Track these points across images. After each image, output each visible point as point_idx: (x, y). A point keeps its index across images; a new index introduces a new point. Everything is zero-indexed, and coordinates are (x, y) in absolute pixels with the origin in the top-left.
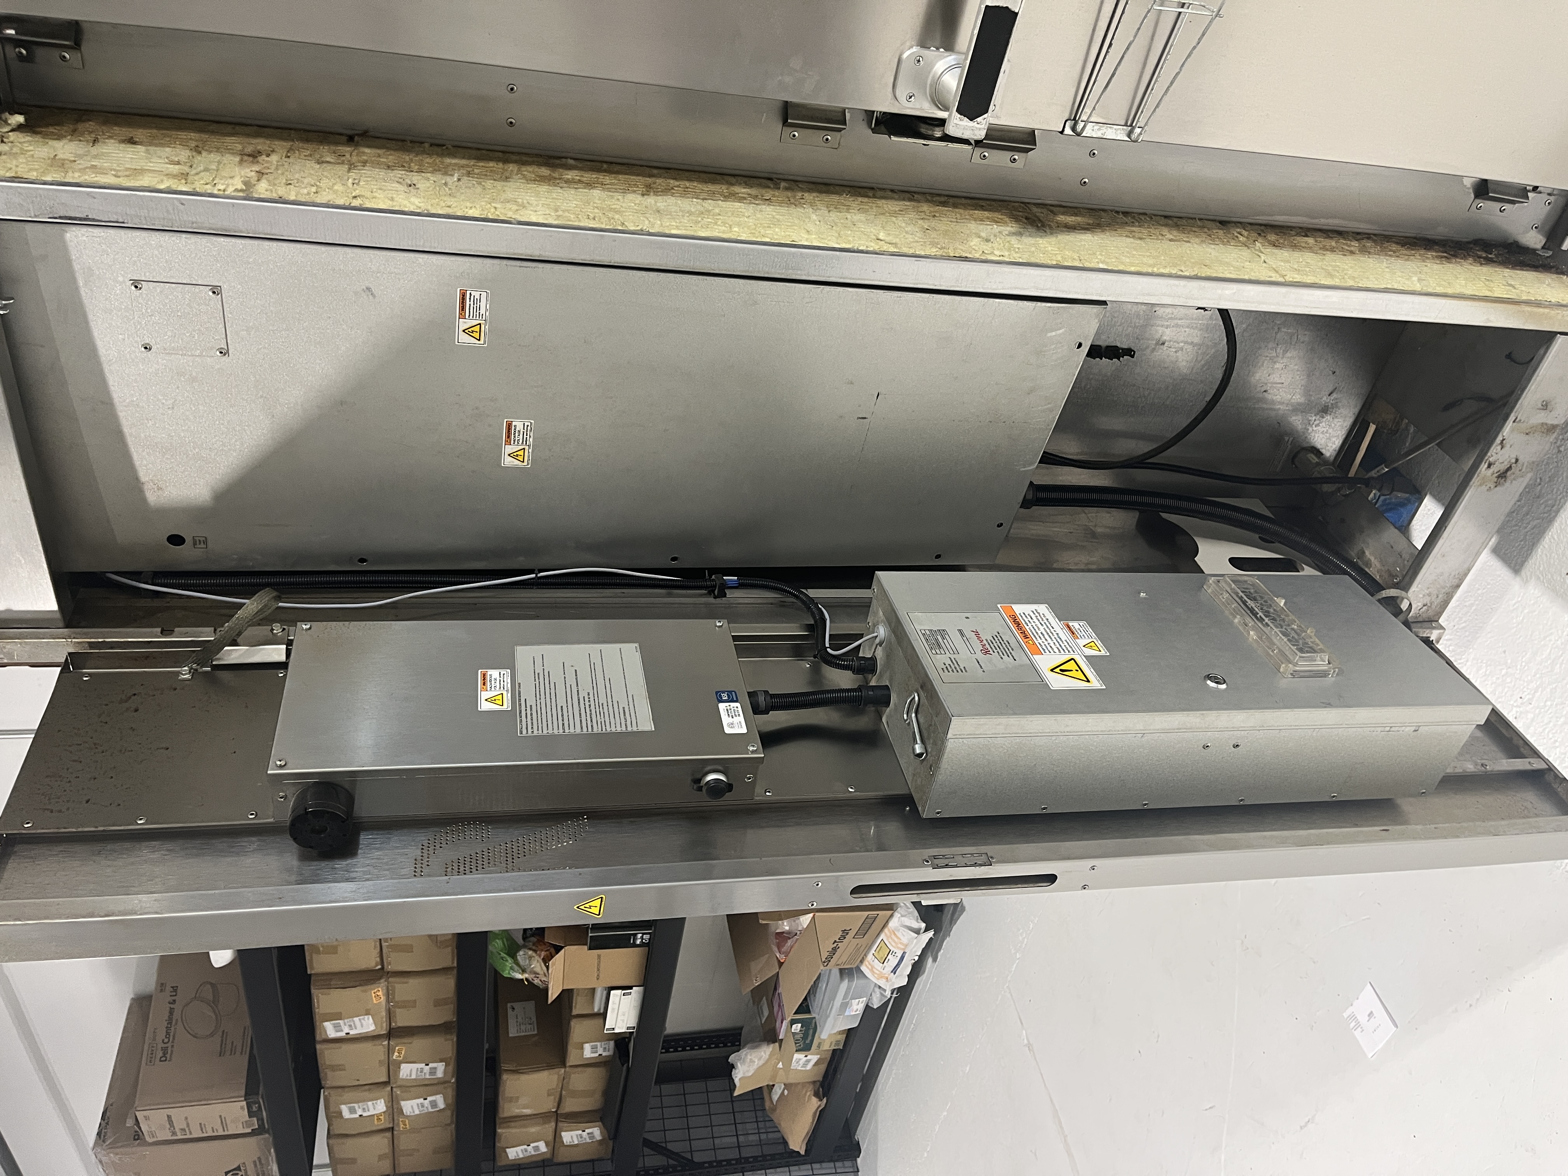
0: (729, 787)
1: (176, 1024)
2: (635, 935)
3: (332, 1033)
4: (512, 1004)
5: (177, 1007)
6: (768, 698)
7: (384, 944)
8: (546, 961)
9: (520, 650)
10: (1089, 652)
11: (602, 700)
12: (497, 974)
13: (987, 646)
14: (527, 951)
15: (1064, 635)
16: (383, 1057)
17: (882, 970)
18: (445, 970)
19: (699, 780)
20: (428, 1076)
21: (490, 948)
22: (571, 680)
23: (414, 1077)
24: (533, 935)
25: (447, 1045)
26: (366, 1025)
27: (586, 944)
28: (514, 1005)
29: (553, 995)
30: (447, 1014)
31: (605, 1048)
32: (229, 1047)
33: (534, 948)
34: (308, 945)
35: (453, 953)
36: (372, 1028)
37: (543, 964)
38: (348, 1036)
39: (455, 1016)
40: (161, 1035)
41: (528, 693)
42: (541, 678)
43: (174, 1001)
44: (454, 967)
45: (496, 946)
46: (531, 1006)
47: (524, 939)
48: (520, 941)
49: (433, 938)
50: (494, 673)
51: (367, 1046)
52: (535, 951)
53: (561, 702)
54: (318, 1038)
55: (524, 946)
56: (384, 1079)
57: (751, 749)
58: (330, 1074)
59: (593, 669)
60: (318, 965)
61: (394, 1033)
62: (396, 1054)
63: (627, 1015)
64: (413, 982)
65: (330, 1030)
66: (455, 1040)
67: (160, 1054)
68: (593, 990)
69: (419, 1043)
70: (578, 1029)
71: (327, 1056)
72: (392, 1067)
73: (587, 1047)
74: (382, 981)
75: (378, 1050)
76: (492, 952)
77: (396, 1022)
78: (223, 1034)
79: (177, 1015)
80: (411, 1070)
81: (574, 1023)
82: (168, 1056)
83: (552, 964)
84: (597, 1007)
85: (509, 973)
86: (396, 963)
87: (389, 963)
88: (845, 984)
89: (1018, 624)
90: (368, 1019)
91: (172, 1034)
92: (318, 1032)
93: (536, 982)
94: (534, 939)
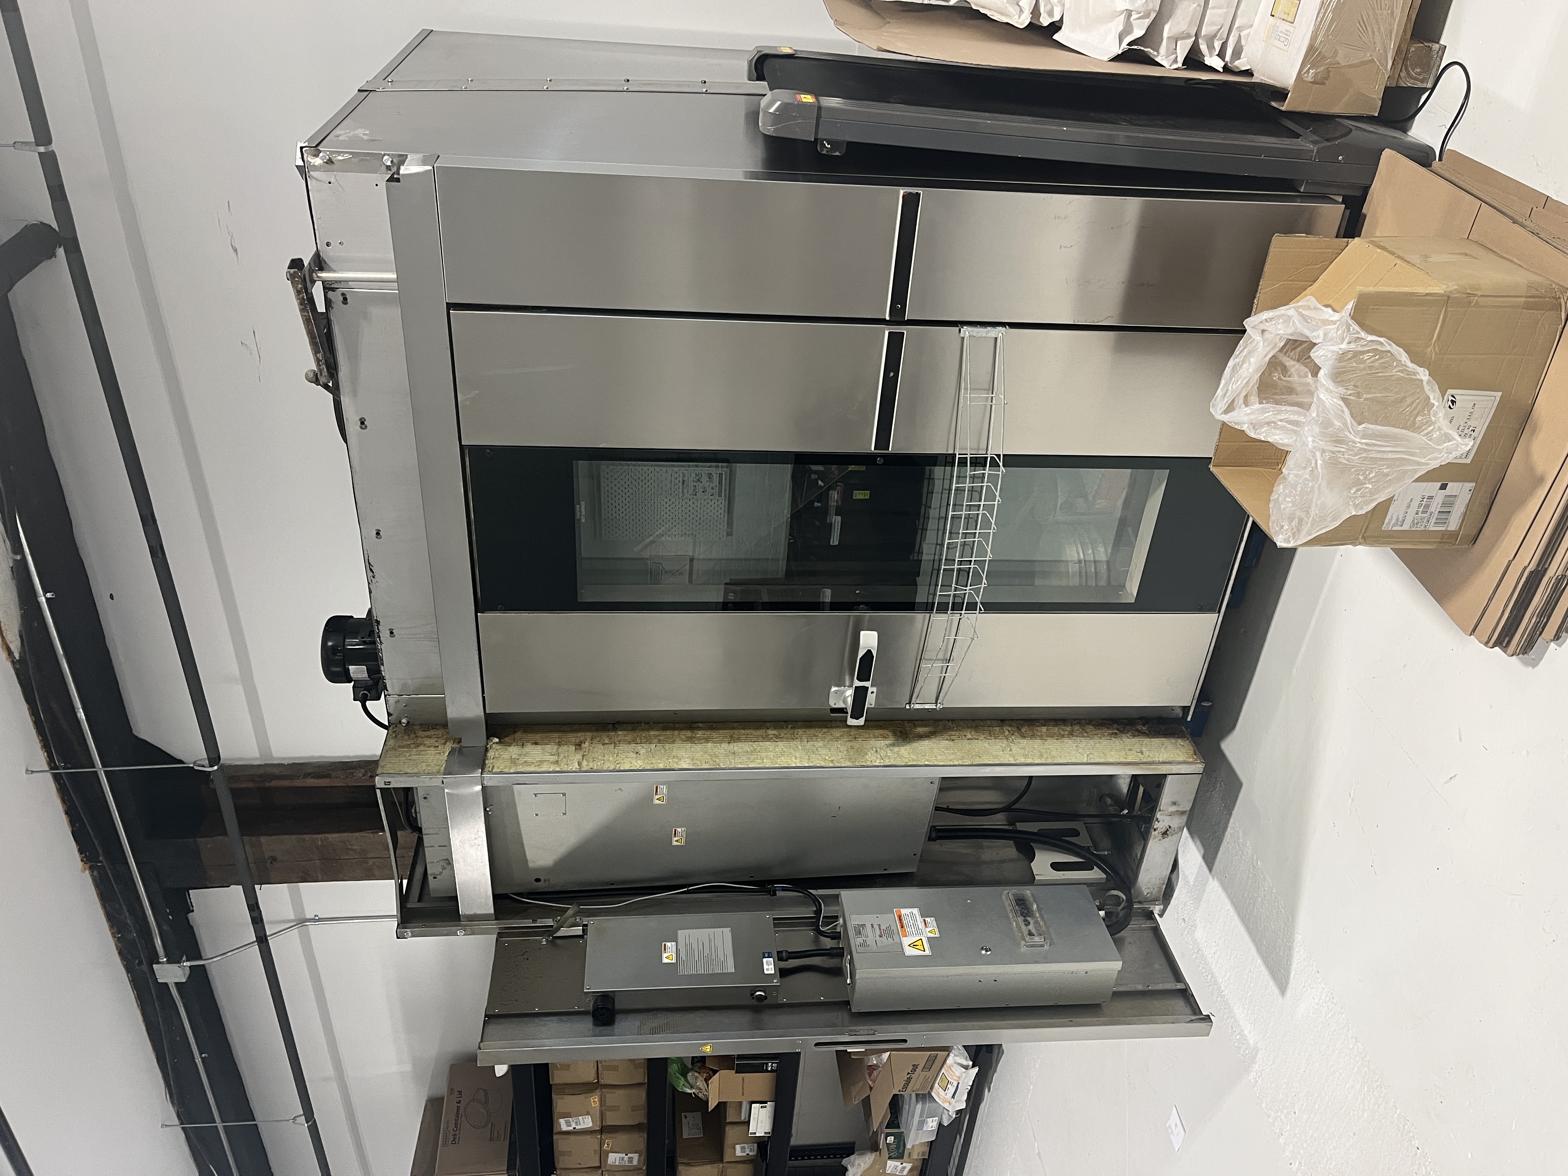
0: (765, 998)
1: (461, 1117)
2: (767, 1064)
3: (564, 1128)
4: (685, 1113)
5: (462, 1105)
6: (787, 954)
7: (599, 1065)
8: (707, 1080)
9: (680, 932)
10: (930, 935)
11: (714, 957)
12: (674, 1089)
13: (883, 933)
14: (694, 1072)
15: (921, 925)
16: (597, 1148)
17: (945, 1096)
18: (639, 1085)
19: (752, 995)
20: (627, 1164)
21: (670, 1070)
22: (701, 948)
23: (617, 1163)
24: (698, 1062)
25: (640, 1140)
26: (586, 1122)
27: (734, 1069)
28: (687, 1114)
29: (712, 1105)
30: (640, 1117)
31: (751, 1149)
32: (496, 1135)
33: (698, 1071)
34: (551, 1063)
35: (644, 1073)
36: (591, 1125)
37: (704, 1082)
38: (575, 1130)
39: (646, 1120)
40: (452, 1126)
41: (683, 955)
42: (688, 946)
43: (460, 1101)
44: (645, 1083)
45: (673, 1068)
46: (698, 1115)
47: (692, 1064)
48: (690, 1066)
49: (632, 1061)
50: (669, 944)
51: (588, 1137)
52: (699, 1073)
53: (696, 958)
54: (555, 1131)
55: (692, 1070)
56: (598, 1164)
57: (775, 981)
58: (561, 1158)
59: (710, 941)
60: (557, 1078)
61: (604, 1130)
62: (606, 1145)
63: (764, 1122)
64: (620, 1092)
65: (563, 1125)
66: (646, 1136)
67: (451, 1139)
68: (741, 1103)
69: (622, 1138)
70: (731, 1133)
71: (561, 1145)
72: (603, 1155)
73: (738, 1147)
74: (598, 1091)
75: (592, 1142)
76: (670, 1073)
77: (606, 1122)
78: (492, 1125)
79: (461, 1112)
80: (616, 1158)
81: (727, 1128)
82: (457, 1140)
83: (711, 1082)
84: (743, 1117)
85: (682, 1089)
86: (608, 1078)
87: (603, 1079)
88: (919, 1106)
89: (900, 920)
90: (588, 1118)
91: (459, 1125)
92: (555, 1126)
93: (700, 1095)
94: (699, 1065)
